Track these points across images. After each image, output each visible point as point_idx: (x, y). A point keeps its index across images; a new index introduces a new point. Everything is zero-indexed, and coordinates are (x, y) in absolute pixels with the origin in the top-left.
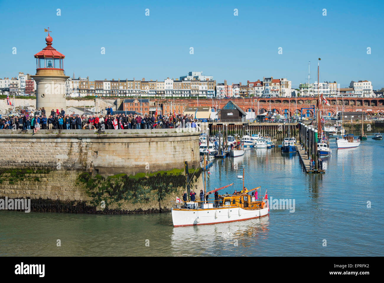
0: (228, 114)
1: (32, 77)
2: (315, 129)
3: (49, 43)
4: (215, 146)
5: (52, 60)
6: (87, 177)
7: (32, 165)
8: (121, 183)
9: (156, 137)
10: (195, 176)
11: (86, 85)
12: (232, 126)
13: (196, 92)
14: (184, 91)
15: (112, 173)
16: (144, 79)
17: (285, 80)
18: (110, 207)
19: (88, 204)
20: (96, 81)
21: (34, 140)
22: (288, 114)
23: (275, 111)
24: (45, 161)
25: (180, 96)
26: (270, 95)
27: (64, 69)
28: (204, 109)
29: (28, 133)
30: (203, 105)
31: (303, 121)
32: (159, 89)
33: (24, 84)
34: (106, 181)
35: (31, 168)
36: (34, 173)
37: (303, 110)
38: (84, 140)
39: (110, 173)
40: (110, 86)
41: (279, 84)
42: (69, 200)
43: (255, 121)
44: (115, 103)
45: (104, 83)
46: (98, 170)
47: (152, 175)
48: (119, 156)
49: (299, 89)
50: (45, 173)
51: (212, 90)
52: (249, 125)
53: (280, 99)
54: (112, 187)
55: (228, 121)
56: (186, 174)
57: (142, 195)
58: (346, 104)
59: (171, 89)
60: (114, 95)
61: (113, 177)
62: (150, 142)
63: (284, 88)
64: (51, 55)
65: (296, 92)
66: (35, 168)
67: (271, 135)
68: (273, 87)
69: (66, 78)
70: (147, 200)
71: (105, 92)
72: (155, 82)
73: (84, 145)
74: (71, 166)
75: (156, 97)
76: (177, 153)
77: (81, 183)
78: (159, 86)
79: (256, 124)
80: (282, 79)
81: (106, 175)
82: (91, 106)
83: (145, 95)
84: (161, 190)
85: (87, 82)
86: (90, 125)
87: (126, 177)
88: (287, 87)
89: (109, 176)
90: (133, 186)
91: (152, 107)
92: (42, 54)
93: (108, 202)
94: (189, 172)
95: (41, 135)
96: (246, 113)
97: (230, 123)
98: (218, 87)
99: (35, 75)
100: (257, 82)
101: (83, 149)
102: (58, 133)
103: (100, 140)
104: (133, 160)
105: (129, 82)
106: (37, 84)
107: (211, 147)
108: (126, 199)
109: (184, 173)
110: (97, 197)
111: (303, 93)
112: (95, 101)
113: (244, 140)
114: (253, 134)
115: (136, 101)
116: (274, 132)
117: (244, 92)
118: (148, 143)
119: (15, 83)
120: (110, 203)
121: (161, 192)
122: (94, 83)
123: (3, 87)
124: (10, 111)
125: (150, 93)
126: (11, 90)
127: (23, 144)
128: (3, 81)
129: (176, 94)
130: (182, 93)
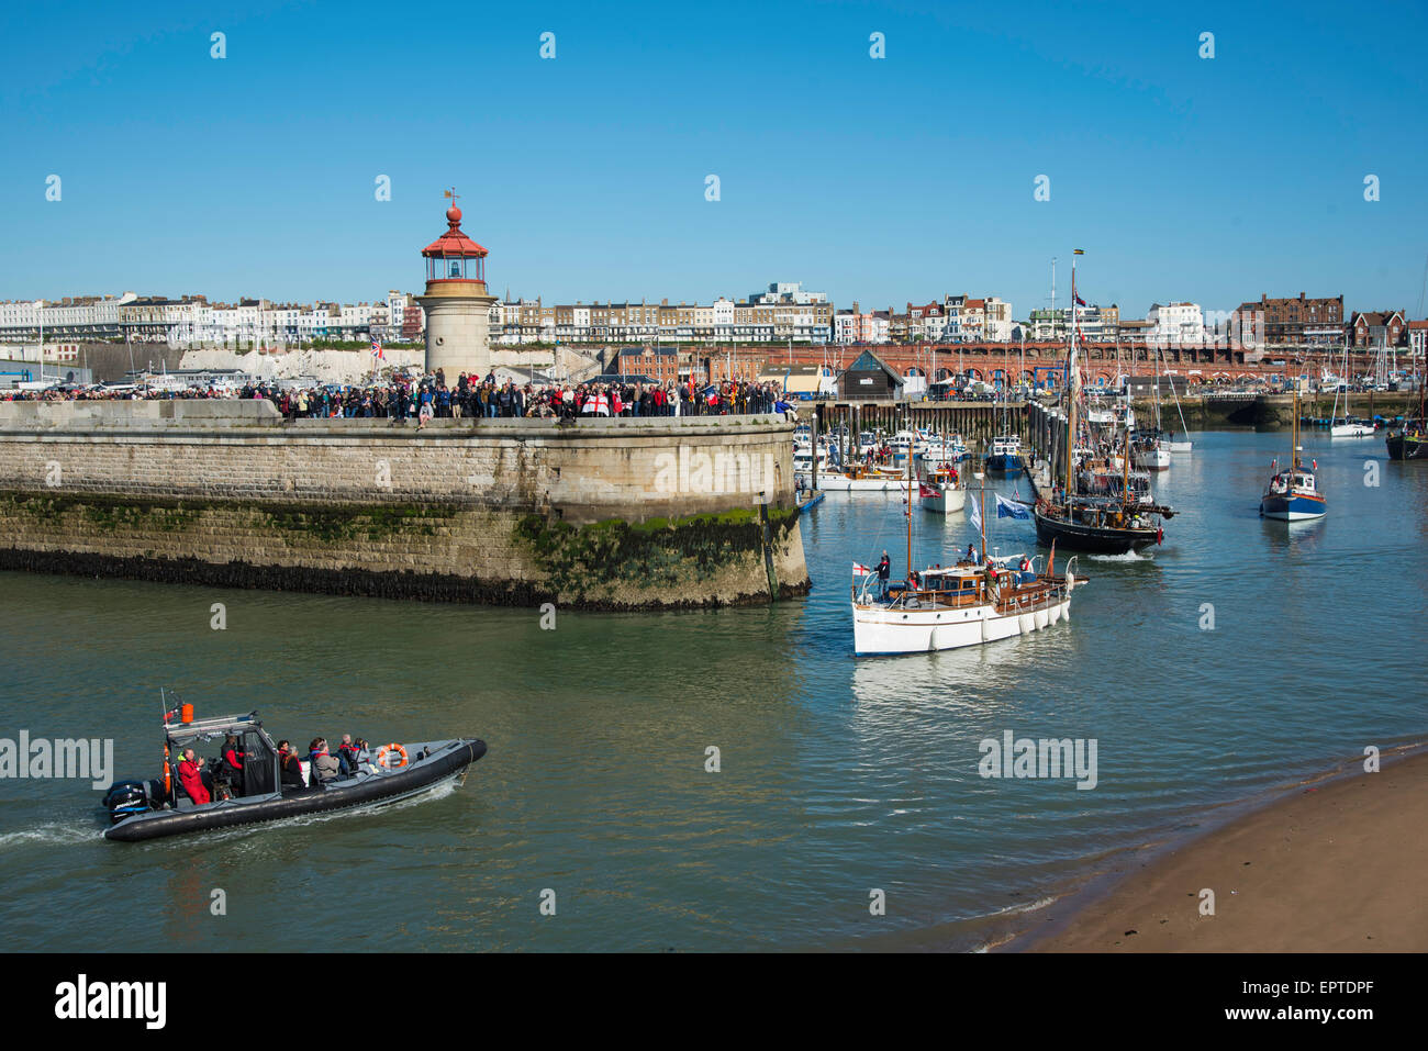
0: (863, 382)
1: (416, 299)
3: (454, 221)
4: (832, 456)
5: (459, 262)
6: (537, 525)
7: (416, 498)
8: (612, 540)
9: (694, 435)
10: (783, 527)
11: (534, 317)
12: (872, 408)
13: (788, 329)
14: (759, 328)
15: (593, 518)
16: (666, 300)
17: (996, 302)
18: (588, 596)
19: (540, 588)
20: (558, 308)
21: (421, 442)
22: (1003, 380)
23: (974, 373)
24: (443, 490)
25: (749, 339)
26: (960, 338)
27: (486, 281)
28: (804, 369)
29: (407, 427)
30: (802, 360)
31: (1037, 398)
32: (702, 324)
33: (400, 316)
34: (578, 536)
35: (414, 504)
36: (420, 516)
37: (1039, 371)
38: (529, 443)
39: (588, 518)
40: (588, 318)
41: (981, 310)
42: (498, 577)
43: (926, 398)
44: (601, 358)
45: (576, 311)
46: (560, 511)
47: (684, 523)
48: (607, 478)
49: (1029, 321)
50: (444, 517)
51: (825, 325)
52: (912, 406)
53: (984, 347)
54: (593, 550)
55: (863, 398)
56: (762, 521)
57: (661, 570)
58: (1140, 358)
59: (728, 323)
60: (599, 339)
61: (594, 527)
62: (678, 447)
63: (994, 321)
64: (459, 248)
65: (1023, 330)
66: (422, 506)
67: (963, 430)
68: (969, 319)
69: (492, 300)
70: (673, 579)
71: (577, 332)
72: (692, 307)
73: (529, 453)
74: (500, 500)
75: (694, 343)
77: (523, 540)
78: (701, 317)
79: (928, 404)
80: (990, 300)
81: (579, 523)
82: (547, 365)
83: (667, 339)
84: (706, 556)
85: (537, 310)
86: (543, 409)
87: (623, 527)
88: (1002, 318)
89: (584, 525)
90: (641, 548)
91: (686, 365)
92: (439, 249)
93: (584, 585)
94: (770, 517)
95: (436, 431)
96: (905, 378)
97: (867, 402)
98: (838, 318)
99: (422, 295)
100: (930, 307)
101: (527, 462)
102: (472, 425)
103: (565, 443)
104: (639, 489)
105: (631, 309)
106: (428, 315)
107: (822, 458)
108: (624, 577)
109: (757, 520)
110: (558, 573)
111: (1038, 331)
112: (555, 354)
113: (900, 443)
115: (648, 353)
116: (971, 422)
117: (898, 331)
118: (674, 449)
119: (381, 313)
120: (589, 587)
121: (705, 562)
122: (552, 312)
123: (357, 323)
124: (371, 377)
125: (679, 332)
126: (372, 331)
127: (397, 451)
128: (357, 310)
129: (741, 335)
130: (753, 333)
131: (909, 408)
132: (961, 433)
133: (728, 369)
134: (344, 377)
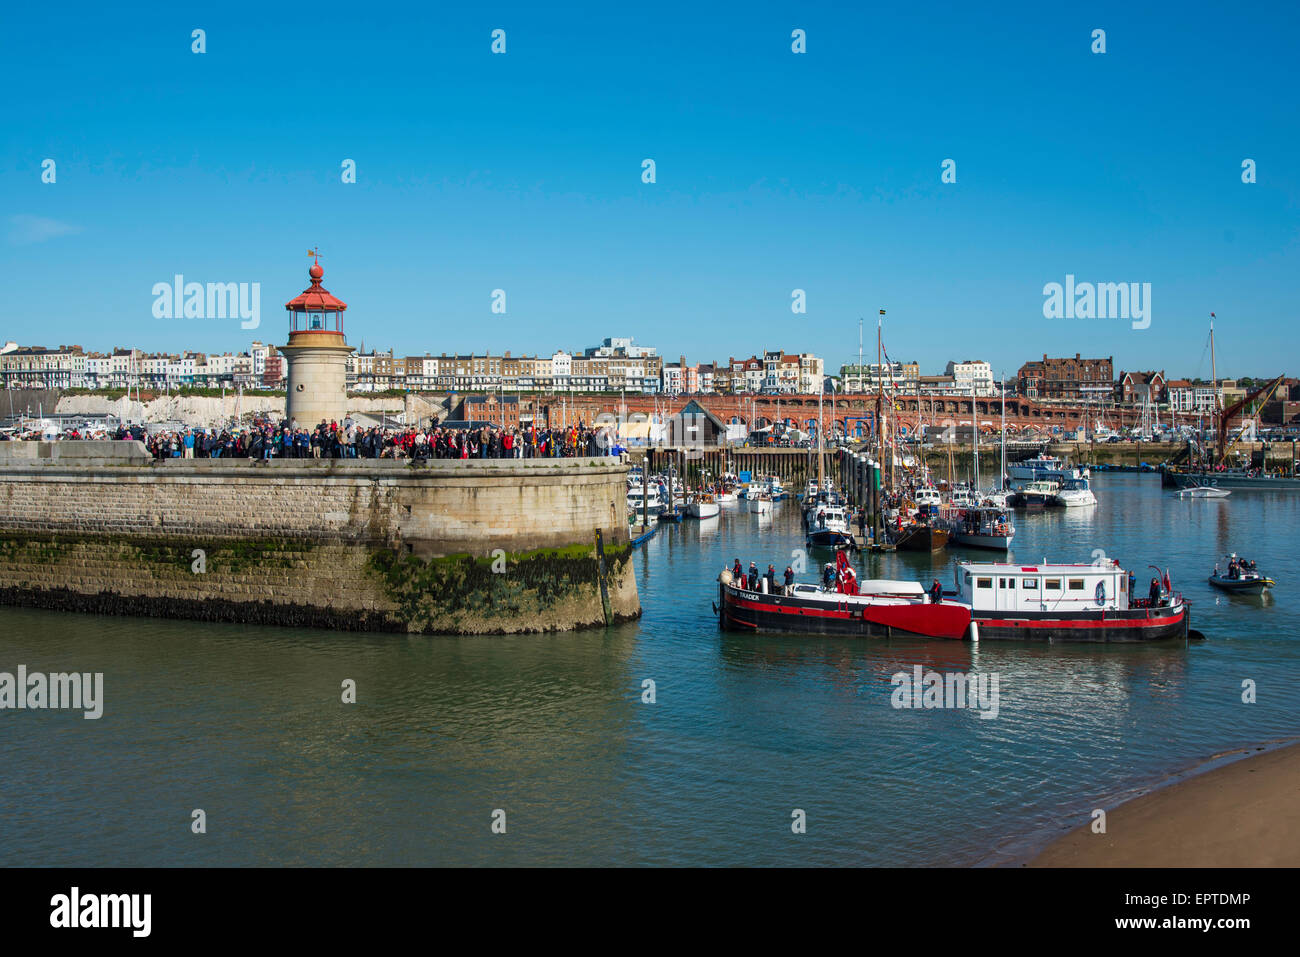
1: (278, 349)
2: (875, 461)
3: (315, 278)
4: (661, 495)
5: (320, 315)
6: (389, 559)
7: (276, 533)
8: (459, 573)
9: (536, 475)
10: (617, 561)
11: (386, 367)
13: (621, 380)
14: (595, 379)
15: (441, 553)
16: (509, 352)
17: (809, 358)
18: (436, 626)
19: (391, 618)
20: (409, 359)
21: (281, 481)
22: (816, 429)
23: (790, 422)
24: (302, 526)
25: (585, 389)
26: (778, 389)
27: (344, 333)
29: (268, 467)
30: (635, 409)
31: (847, 444)
32: (541, 375)
33: (262, 366)
34: (427, 569)
35: (274, 539)
36: (279, 550)
37: (849, 420)
38: (382, 482)
39: (437, 553)
40: (437, 368)
41: (796, 364)
42: (352, 607)
43: (747, 444)
44: (447, 405)
45: (425, 362)
46: (410, 547)
47: (524, 558)
48: (455, 515)
49: (840, 376)
50: (302, 551)
51: (655, 377)
52: (734, 451)
53: (799, 398)
54: (441, 582)
56: (598, 555)
57: (504, 601)
58: (938, 410)
59: (566, 374)
60: (446, 388)
61: (442, 561)
62: (521, 487)
63: (808, 375)
64: (320, 303)
65: (834, 383)
66: (282, 540)
67: (781, 474)
68: (785, 373)
69: (349, 350)
70: (515, 610)
71: (426, 381)
72: (533, 359)
73: (383, 491)
74: (355, 536)
75: (533, 392)
76: (580, 510)
77: (375, 573)
78: (541, 368)
79: (748, 450)
80: (804, 356)
81: (428, 557)
82: (397, 412)
83: (510, 388)
84: (545, 588)
85: (390, 361)
86: (397, 450)
87: (469, 561)
88: (815, 372)
89: (433, 559)
90: (486, 580)
91: (527, 412)
92: (302, 303)
93: (432, 614)
94: (605, 552)
95: (296, 470)
96: (727, 426)
98: (666, 370)
99: (285, 345)
100: (751, 361)
101: (380, 500)
102: (330, 466)
103: (416, 483)
104: (485, 525)
105: (476, 361)
106: (290, 364)
107: (652, 497)
108: (469, 607)
109: (594, 555)
110: (408, 604)
111: (847, 385)
112: (405, 401)
114: (741, 469)
115: (492, 401)
116: (788, 467)
117: (722, 382)
118: (517, 489)
119: (244, 363)
120: (437, 617)
121: (545, 594)
122: (403, 363)
123: (222, 372)
124: (233, 422)
125: (521, 382)
126: (236, 378)
127: (258, 489)
128: (221, 360)
129: (577, 385)
130: (588, 384)
131: (732, 454)
132: (778, 475)
133: (564, 418)
134: (209, 422)
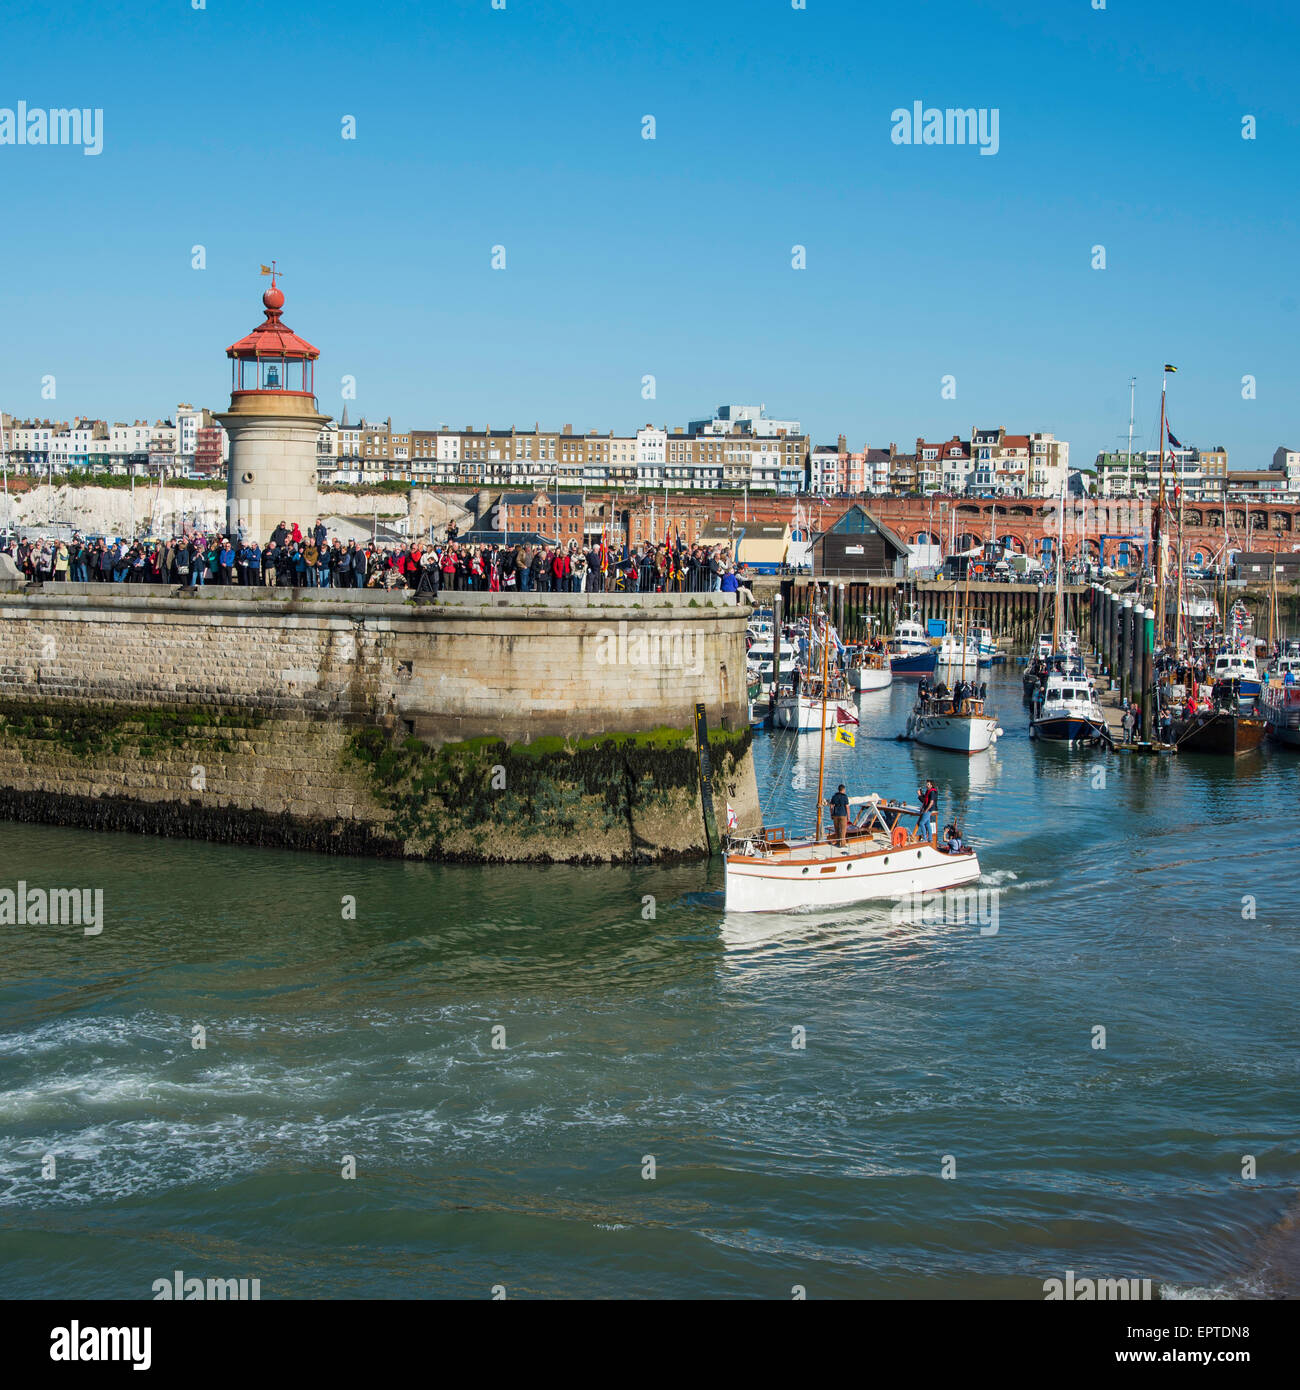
0: (849, 550)
1: (216, 417)
2: (1148, 606)
3: (272, 308)
4: (801, 654)
5: (278, 366)
6: (377, 742)
7: (209, 699)
8: (483, 767)
9: (604, 619)
10: (729, 755)
11: (381, 446)
12: (861, 589)
13: (743, 472)
14: (702, 469)
15: (457, 735)
16: (569, 427)
17: (1045, 440)
18: (447, 846)
19: (379, 832)
20: (416, 434)
21: (217, 620)
22: (1054, 554)
23: (1012, 543)
24: (246, 689)
25: (687, 485)
26: (993, 490)
27: (315, 394)
28: (765, 529)
29: (197, 597)
30: (763, 517)
31: (1103, 579)
32: (619, 462)
33: (192, 441)
34: (436, 760)
35: (205, 707)
36: (213, 724)
37: (1107, 541)
38: (370, 624)
39: (450, 734)
40: (458, 449)
41: (1024, 450)
42: (320, 815)
43: (941, 576)
44: (472, 506)
45: (441, 440)
46: (410, 724)
47: (585, 745)
48: (480, 678)
49: (1095, 469)
50: (246, 726)
51: (797, 468)
52: (920, 587)
53: (1027, 504)
54: (455, 780)
55: (844, 574)
56: (699, 745)
57: (552, 811)
58: (1258, 526)
59: (658, 460)
60: (471, 480)
61: (458, 747)
62: (581, 637)
63: (1043, 467)
64: (278, 347)
65: (1086, 480)
66: (216, 710)
67: (994, 623)
68: (1007, 463)
69: (324, 421)
70: (568, 826)
71: (441, 469)
72: (607, 437)
73: (370, 639)
74: (327, 706)
75: (607, 489)
76: (671, 674)
77: (357, 763)
78: (619, 452)
79: (943, 585)
80: (1038, 437)
81: (436, 741)
82: (397, 515)
83: (570, 482)
84: (616, 794)
85: (386, 437)
86: (394, 576)
87: (500, 748)
88: (1055, 463)
89: (445, 744)
90: (524, 779)
91: (594, 520)
92: (251, 347)
93: (442, 829)
94: (711, 739)
95: (239, 604)
96: (910, 546)
97: (854, 580)
98: (815, 458)
99: (225, 411)
100: (950, 444)
101: (365, 651)
102: (290, 598)
103: (420, 626)
104: (524, 694)
105: (519, 439)
106: (233, 441)
107: (786, 656)
108: (499, 820)
109: (692, 744)
110: (406, 812)
111: (1107, 484)
112: (409, 499)
113: (901, 638)
114: (931, 617)
115: (541, 501)
117: (903, 478)
118: (576, 640)
119: (166, 436)
120: (448, 833)
121: (615, 803)
122: (407, 441)
123: (131, 450)
124: (147, 526)
125: (587, 473)
126: (152, 460)
127: (182, 632)
128: (131, 431)
129: (674, 478)
130: (693, 477)
131: (915, 589)
132: (990, 626)
133: (652, 529)
134: (111, 525)
